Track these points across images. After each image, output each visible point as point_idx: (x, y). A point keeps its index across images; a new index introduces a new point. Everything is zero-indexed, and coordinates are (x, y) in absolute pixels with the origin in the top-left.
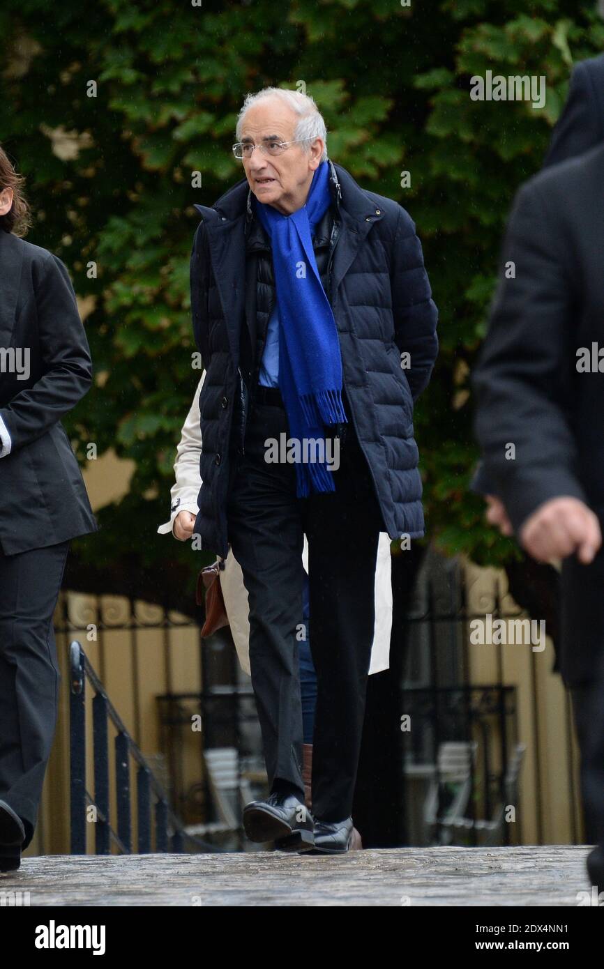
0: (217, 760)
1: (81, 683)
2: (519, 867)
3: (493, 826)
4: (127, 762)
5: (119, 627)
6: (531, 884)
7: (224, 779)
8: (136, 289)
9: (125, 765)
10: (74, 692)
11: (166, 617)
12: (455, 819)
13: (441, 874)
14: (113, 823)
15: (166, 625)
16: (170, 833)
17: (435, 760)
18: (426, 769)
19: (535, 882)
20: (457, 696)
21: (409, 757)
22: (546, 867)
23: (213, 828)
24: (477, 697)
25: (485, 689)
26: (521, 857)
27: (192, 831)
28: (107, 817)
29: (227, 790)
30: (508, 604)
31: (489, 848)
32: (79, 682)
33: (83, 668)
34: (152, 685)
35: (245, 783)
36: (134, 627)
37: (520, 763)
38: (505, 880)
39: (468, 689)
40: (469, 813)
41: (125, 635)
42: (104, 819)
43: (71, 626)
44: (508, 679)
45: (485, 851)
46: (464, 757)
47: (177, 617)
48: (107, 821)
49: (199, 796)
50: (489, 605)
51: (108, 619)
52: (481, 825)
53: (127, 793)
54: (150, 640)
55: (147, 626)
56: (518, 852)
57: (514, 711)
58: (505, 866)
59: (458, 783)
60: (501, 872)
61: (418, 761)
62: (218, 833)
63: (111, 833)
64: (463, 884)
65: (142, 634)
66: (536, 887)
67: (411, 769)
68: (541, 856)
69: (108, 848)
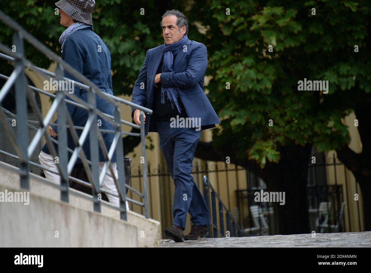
0: (254, 209)
1: (207, 188)
2: (336, 239)
3: (337, 227)
4: (222, 210)
5: (222, 171)
6: (338, 244)
7: (256, 214)
8: (224, 71)
9: (222, 211)
10: (205, 190)
11: (236, 167)
12: (325, 225)
13: (312, 242)
14: (219, 228)
15: (237, 170)
16: (237, 231)
17: (318, 207)
18: (315, 210)
19: (340, 243)
20: (324, 188)
21: (311, 207)
22: (344, 239)
23: (253, 229)
24: (331, 188)
25: (333, 186)
26: (337, 236)
27: (247, 230)
28: (217, 227)
29: (257, 218)
30: (337, 161)
31: (328, 234)
32: (206, 187)
33: (207, 183)
34: (233, 188)
35: (261, 216)
36: (227, 171)
37: (344, 208)
38: (331, 243)
39: (327, 186)
40: (329, 223)
41: (224, 173)
42: (216, 227)
43: (208, 171)
44: (339, 183)
45: (327, 234)
46: (326, 206)
47: (239, 167)
48: (217, 228)
49: (248, 220)
50: (332, 162)
51: (219, 168)
52: (333, 226)
53: (223, 220)
54: (232, 175)
55: (231, 170)
56: (337, 235)
57: (342, 192)
58: (332, 239)
59: (325, 214)
60: (330, 241)
61: (313, 208)
62: (254, 230)
63: (218, 231)
64: (318, 244)
65: (229, 173)
66: (339, 245)
67: (311, 210)
68: (343, 235)
69: (217, 236)
